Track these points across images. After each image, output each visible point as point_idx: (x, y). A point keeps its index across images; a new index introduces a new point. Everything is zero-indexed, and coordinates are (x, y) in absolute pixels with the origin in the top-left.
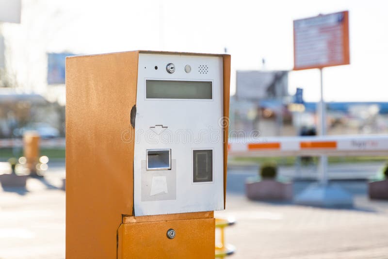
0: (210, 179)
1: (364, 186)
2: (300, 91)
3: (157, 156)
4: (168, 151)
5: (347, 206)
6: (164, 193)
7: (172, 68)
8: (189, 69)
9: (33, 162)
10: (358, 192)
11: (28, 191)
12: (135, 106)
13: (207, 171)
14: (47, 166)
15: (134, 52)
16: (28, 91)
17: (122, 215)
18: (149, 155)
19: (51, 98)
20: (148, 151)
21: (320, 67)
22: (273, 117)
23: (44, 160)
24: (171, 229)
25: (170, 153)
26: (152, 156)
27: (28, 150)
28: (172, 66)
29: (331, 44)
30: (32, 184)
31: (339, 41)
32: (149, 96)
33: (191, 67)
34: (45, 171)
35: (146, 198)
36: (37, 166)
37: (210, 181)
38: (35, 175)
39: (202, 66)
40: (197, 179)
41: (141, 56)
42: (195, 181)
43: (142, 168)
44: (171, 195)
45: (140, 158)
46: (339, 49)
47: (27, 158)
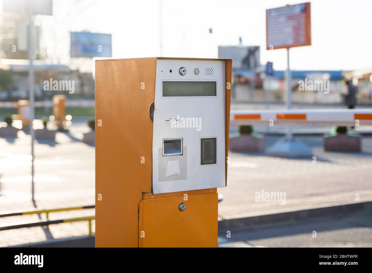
0: (215, 162)
1: (320, 139)
2: (270, 65)
3: (171, 143)
4: (181, 140)
5: (307, 157)
6: (177, 174)
7: (184, 71)
8: (198, 72)
9: (60, 120)
10: (316, 145)
11: (57, 143)
12: (154, 103)
13: (212, 155)
14: (70, 122)
15: (153, 58)
16: (55, 62)
17: (143, 192)
18: (164, 143)
19: (73, 67)
20: (164, 140)
21: (288, 47)
22: (247, 83)
23: (69, 117)
24: (182, 203)
25: (182, 142)
26: (167, 144)
27: (56, 110)
28: (183, 69)
29: (296, 29)
30: (60, 137)
31: (303, 27)
32: (165, 95)
33: (200, 70)
34: (69, 126)
35: (162, 178)
36: (63, 123)
37: (214, 164)
38: (62, 130)
39: (208, 69)
40: (204, 162)
41: (158, 62)
42: (202, 163)
43: (159, 154)
44: (182, 176)
45: (157, 146)
46: (302, 33)
47: (55, 117)
